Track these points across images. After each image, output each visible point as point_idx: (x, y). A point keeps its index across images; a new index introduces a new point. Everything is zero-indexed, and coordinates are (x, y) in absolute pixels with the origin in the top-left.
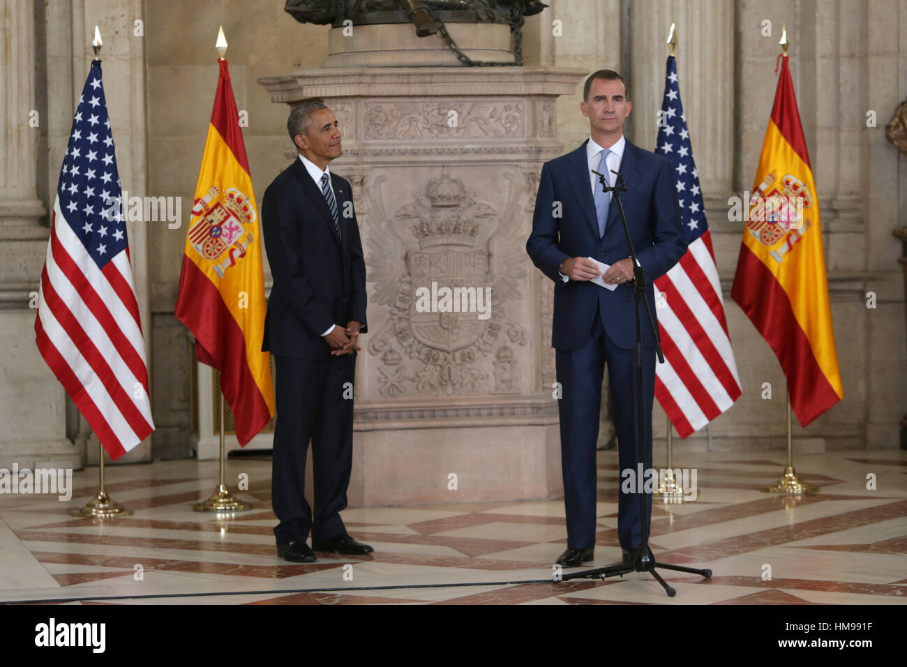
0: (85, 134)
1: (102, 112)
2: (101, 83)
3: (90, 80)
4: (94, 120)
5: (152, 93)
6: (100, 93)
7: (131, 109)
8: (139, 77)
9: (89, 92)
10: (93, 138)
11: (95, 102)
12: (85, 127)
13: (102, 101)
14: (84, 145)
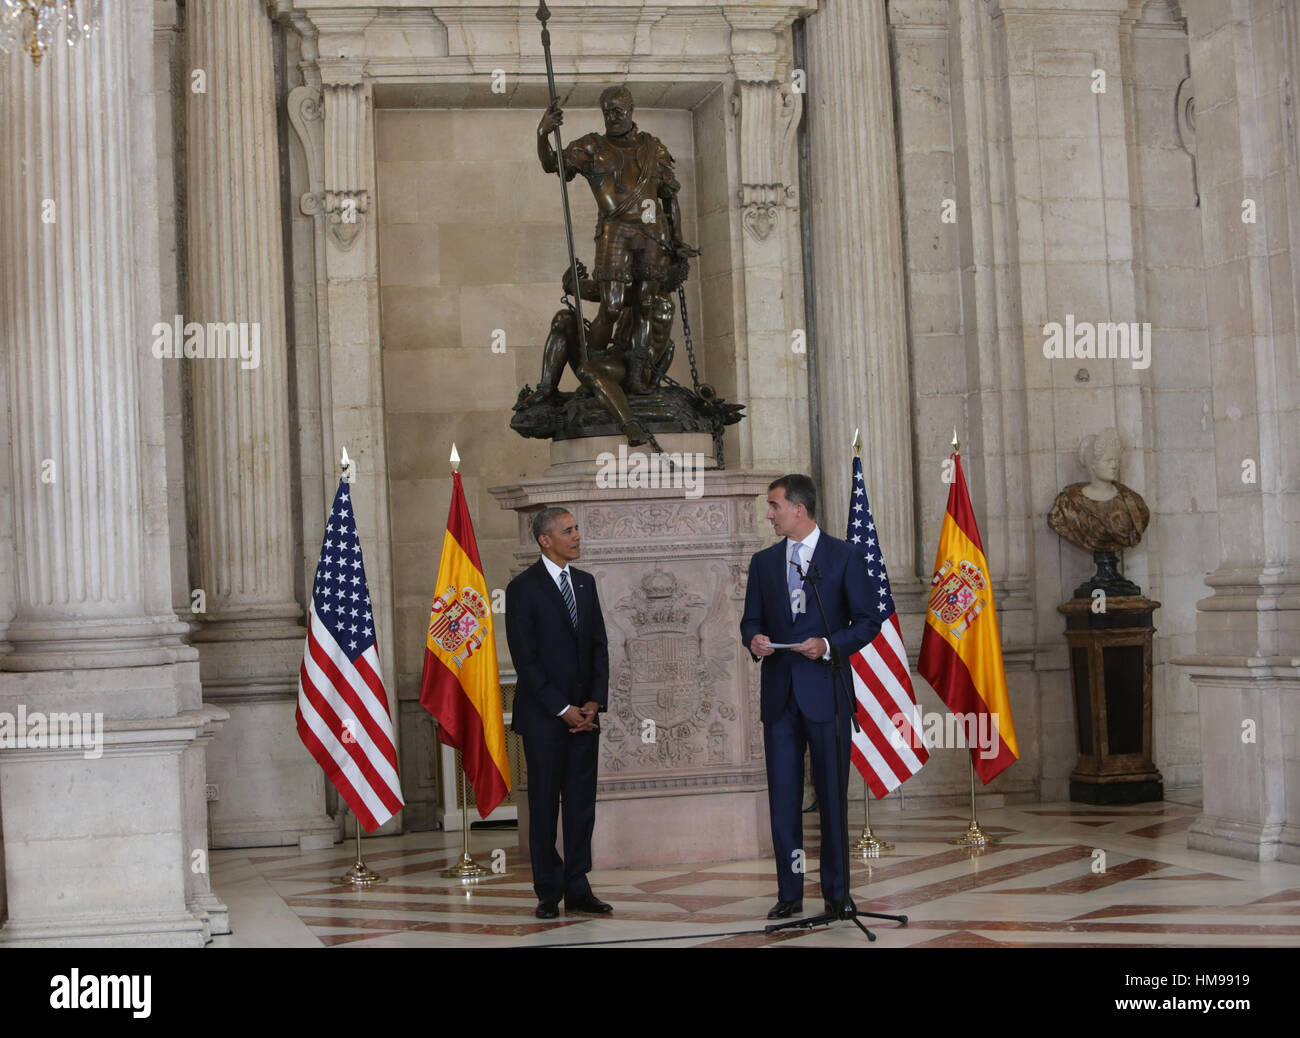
0: (336, 543)
1: (350, 522)
2: (349, 498)
3: (339, 494)
4: (343, 530)
5: (394, 504)
6: (348, 506)
7: (377, 521)
8: (383, 491)
9: (338, 505)
10: (343, 546)
11: (344, 514)
12: (335, 537)
13: (351, 513)
14: (335, 553)
